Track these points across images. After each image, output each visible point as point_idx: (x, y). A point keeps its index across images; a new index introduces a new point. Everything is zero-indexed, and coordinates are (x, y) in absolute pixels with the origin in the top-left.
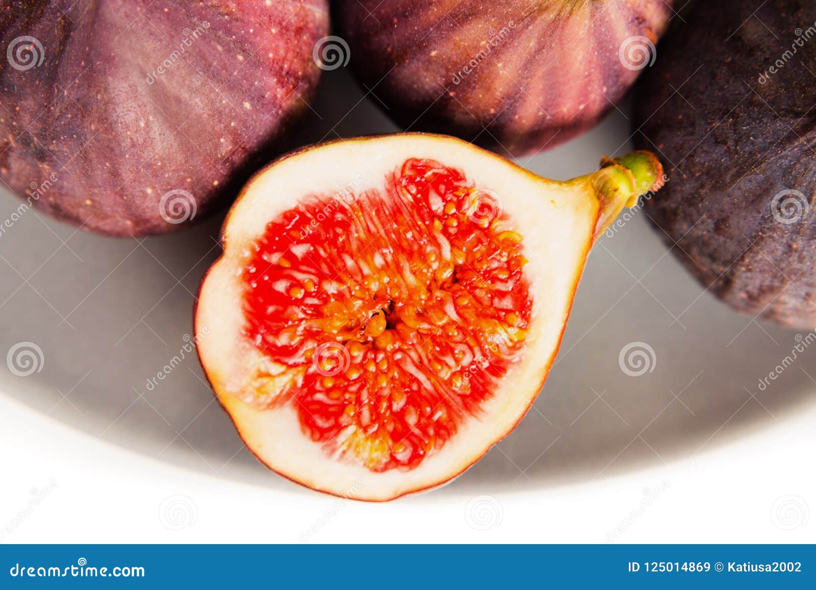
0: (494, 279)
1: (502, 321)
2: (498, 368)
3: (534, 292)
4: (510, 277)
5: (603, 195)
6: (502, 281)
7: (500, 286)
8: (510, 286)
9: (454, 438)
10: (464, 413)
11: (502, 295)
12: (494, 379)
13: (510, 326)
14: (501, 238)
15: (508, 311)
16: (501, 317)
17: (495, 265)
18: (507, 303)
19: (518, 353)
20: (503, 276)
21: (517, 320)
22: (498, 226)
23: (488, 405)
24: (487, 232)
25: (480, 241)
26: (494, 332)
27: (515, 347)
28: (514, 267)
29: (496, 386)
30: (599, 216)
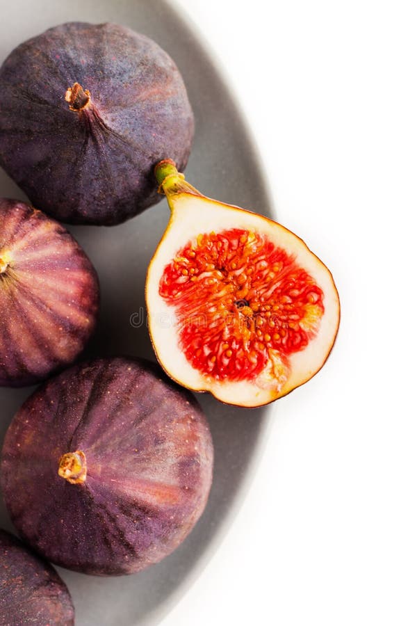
0: (222, 248)
1: (244, 245)
2: (269, 247)
3: (229, 228)
4: (221, 241)
5: (176, 190)
6: (223, 245)
7: (226, 246)
8: (225, 241)
9: (306, 270)
10: (293, 264)
11: (230, 245)
12: (275, 249)
13: (247, 241)
14: (200, 245)
15: (239, 242)
16: (242, 246)
17: (215, 249)
18: (235, 242)
19: (261, 237)
20: (220, 244)
21: (243, 238)
22: (194, 247)
23: (289, 252)
24: (197, 253)
25: (202, 257)
26: (250, 249)
27: (258, 238)
28: (217, 239)
29: (279, 248)
30: (189, 193)
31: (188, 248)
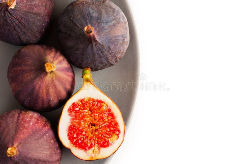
0: (94, 105)
1: (102, 106)
2: (110, 110)
3: (99, 99)
4: (95, 102)
5: (88, 80)
6: (95, 103)
7: (96, 104)
8: (96, 103)
9: (118, 123)
10: (115, 119)
11: (97, 105)
12: (111, 112)
13: (103, 105)
14: (88, 100)
15: (101, 105)
16: (101, 107)
17: (92, 104)
18: (99, 104)
19: (108, 106)
20: (94, 103)
21: (103, 104)
22: (85, 100)
23: (115, 115)
24: (86, 103)
25: (87, 105)
26: (103, 109)
27: (107, 106)
28: (93, 101)
29: (112, 112)
30: (91, 83)
31: (83, 100)
